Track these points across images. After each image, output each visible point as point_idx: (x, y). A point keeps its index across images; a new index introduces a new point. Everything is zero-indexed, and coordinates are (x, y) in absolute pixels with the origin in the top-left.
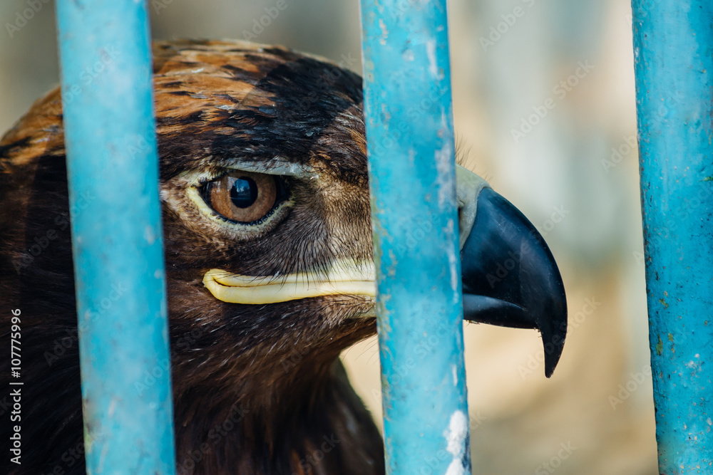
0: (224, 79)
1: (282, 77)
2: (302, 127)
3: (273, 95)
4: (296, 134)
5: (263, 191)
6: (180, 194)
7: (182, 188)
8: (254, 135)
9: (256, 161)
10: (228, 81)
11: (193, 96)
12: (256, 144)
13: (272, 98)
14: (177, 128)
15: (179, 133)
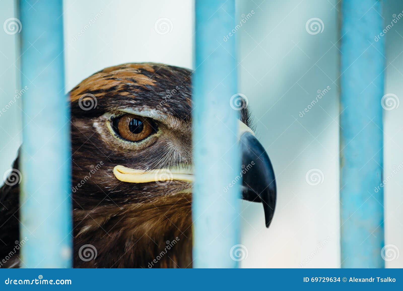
0: (133, 73)
1: (163, 75)
2: (162, 94)
3: (155, 81)
4: (157, 97)
5: (146, 127)
6: (103, 124)
7: (104, 121)
8: (137, 96)
9: (135, 107)
10: (136, 74)
11: (116, 79)
12: (136, 100)
13: (154, 82)
14: (103, 94)
15: (104, 96)
